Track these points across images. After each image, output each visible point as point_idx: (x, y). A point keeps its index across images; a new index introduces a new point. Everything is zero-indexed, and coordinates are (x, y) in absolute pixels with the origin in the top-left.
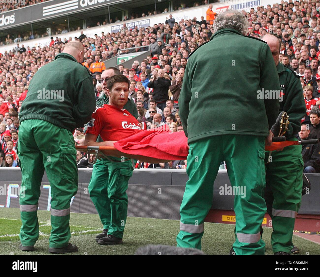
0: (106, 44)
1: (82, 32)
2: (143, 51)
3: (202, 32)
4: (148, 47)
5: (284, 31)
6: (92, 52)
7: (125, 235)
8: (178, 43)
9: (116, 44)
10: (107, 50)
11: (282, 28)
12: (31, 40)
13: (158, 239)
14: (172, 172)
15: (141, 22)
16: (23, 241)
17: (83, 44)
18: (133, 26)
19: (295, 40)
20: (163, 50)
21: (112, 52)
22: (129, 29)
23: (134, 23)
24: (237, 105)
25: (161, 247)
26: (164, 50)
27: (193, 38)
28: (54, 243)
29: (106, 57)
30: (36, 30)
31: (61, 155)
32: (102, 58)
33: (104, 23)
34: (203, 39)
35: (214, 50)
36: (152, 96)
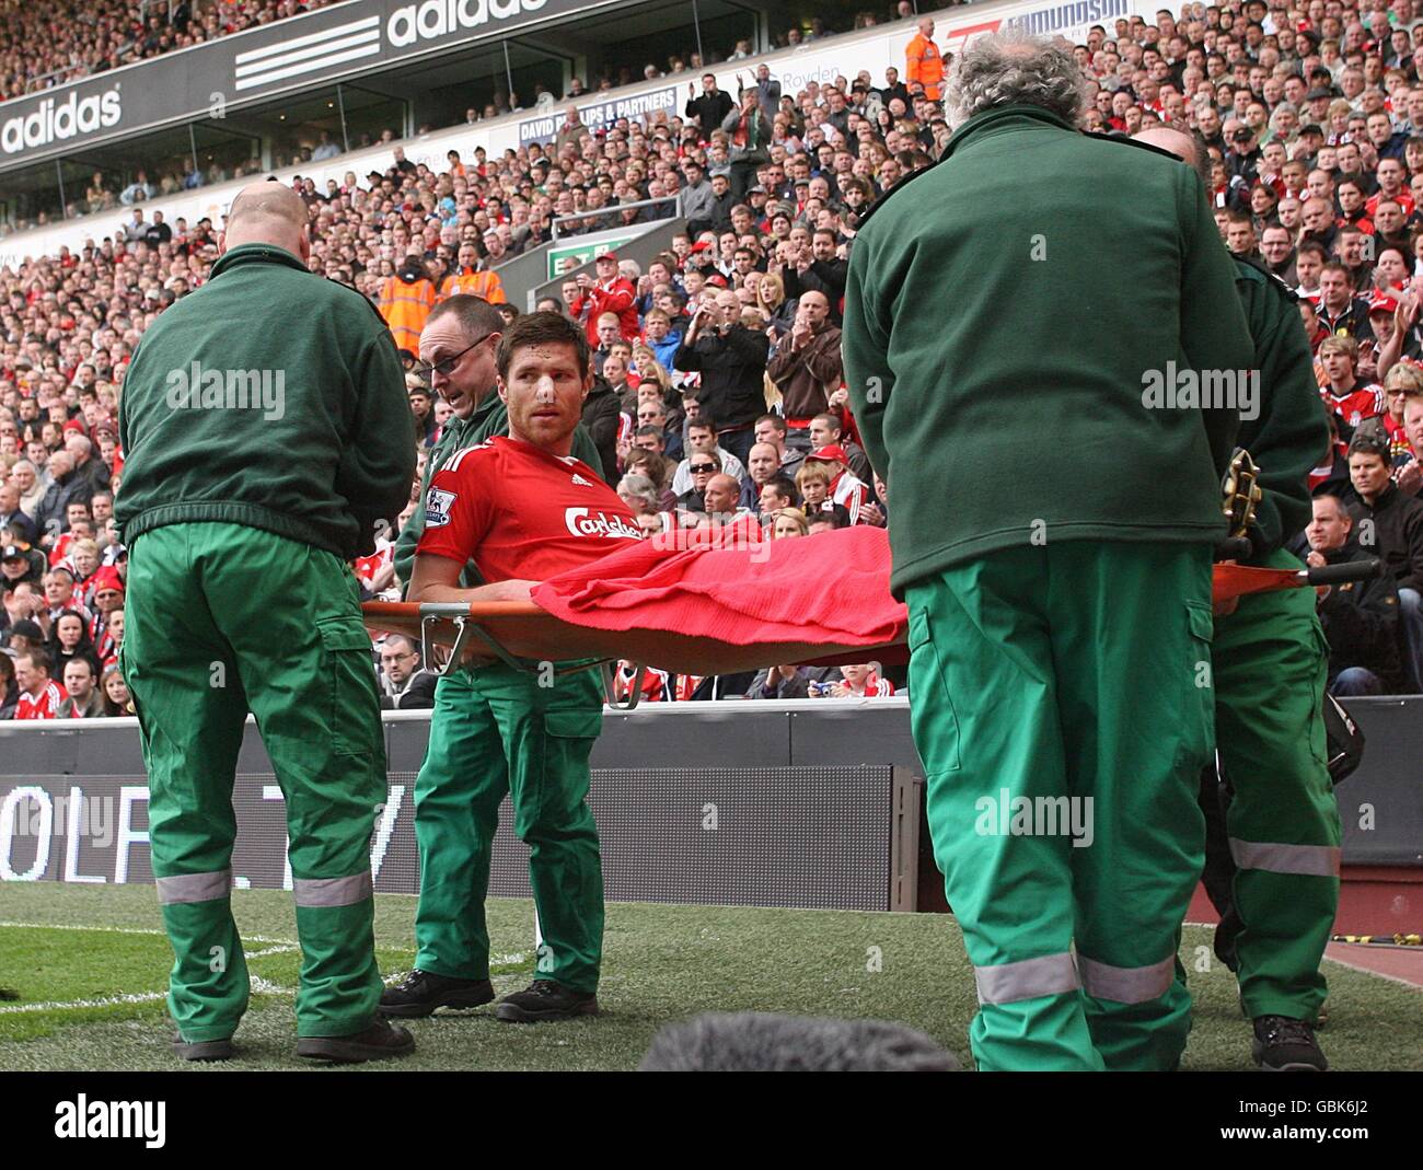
0: (499, 196)
1: (400, 152)
2: (653, 219)
3: (891, 134)
4: (675, 201)
5: (1231, 114)
6: (442, 233)
7: (607, 978)
8: (797, 182)
9: (543, 194)
10: (507, 220)
11: (1222, 104)
12: (191, 192)
13: (744, 989)
14: (791, 713)
15: (641, 100)
16: (185, 1024)
17: (408, 197)
18: (610, 116)
19: (1275, 148)
20: (733, 211)
21: (524, 227)
22: (592, 131)
23: (614, 104)
24: (1104, 418)
25: (752, 1023)
26: (741, 211)
27: (857, 157)
28: (320, 1017)
29: (503, 251)
30: (212, 149)
31: (324, 658)
32: (488, 253)
33: (489, 109)
34: (900, 162)
35: (984, 193)
36: (695, 403)
